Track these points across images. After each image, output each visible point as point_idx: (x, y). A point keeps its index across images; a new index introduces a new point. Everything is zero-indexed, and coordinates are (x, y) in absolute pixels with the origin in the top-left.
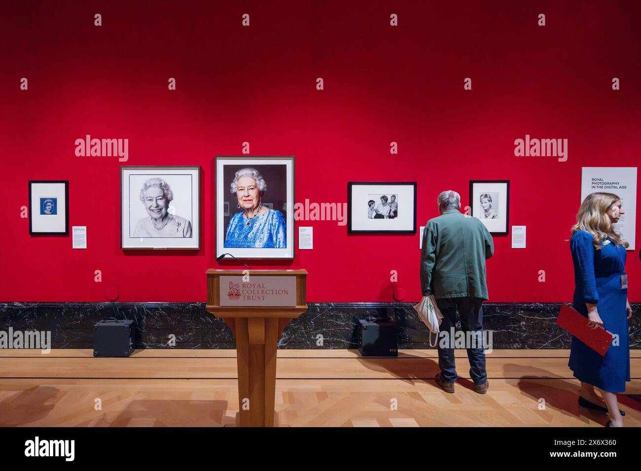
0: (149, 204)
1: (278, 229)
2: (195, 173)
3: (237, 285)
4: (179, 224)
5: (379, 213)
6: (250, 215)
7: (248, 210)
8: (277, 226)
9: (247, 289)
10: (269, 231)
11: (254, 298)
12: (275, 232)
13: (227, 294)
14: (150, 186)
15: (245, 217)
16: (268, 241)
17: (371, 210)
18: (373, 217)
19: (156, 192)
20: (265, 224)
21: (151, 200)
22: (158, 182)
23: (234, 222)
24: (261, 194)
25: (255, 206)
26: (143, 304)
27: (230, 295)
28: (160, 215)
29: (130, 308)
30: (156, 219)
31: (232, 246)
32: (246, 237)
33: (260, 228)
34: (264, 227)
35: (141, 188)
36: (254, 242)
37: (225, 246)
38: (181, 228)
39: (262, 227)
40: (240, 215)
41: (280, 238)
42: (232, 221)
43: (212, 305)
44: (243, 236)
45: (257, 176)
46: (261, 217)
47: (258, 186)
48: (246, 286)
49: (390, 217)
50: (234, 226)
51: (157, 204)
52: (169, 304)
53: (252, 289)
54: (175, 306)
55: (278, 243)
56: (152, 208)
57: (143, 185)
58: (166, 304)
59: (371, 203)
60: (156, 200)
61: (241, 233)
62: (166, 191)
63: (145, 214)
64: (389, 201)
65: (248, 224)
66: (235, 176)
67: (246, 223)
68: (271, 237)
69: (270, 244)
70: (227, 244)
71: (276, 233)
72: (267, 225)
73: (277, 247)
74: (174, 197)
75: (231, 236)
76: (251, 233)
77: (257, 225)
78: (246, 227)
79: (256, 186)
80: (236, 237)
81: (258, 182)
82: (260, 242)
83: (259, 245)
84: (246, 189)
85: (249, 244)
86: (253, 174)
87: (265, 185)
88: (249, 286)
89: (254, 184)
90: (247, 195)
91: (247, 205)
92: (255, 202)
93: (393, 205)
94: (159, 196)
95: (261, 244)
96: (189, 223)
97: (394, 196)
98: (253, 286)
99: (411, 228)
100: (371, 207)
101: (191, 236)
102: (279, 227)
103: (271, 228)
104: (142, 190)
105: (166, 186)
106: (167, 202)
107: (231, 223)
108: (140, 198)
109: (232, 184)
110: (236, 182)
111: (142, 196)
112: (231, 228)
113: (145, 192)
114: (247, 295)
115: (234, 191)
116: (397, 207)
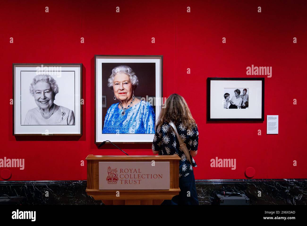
0: (38, 96)
1: (148, 118)
2: (77, 70)
3: (115, 170)
4: (63, 114)
5: (233, 104)
6: (125, 106)
7: (123, 101)
8: (147, 115)
9: (124, 174)
10: (140, 120)
11: (131, 182)
12: (145, 120)
13: (106, 179)
14: (39, 81)
15: (120, 107)
16: (139, 128)
17: (227, 101)
18: (228, 107)
19: (43, 86)
20: (137, 113)
21: (39, 93)
22: (46, 78)
23: (111, 111)
24: (134, 88)
25: (128, 98)
26: (32, 182)
27: (108, 180)
28: (47, 106)
29: (21, 186)
30: (44, 110)
31: (109, 132)
32: (121, 124)
33: (133, 117)
34: (136, 116)
35: (31, 83)
36: (128, 129)
37: (103, 132)
38: (65, 117)
39: (134, 116)
40: (115, 106)
41: (150, 126)
42: (109, 111)
43: (92, 188)
44: (118, 124)
45: (131, 73)
46: (134, 107)
47: (131, 81)
48: (123, 171)
49: (242, 107)
50: (111, 115)
51: (45, 96)
52: (55, 182)
53: (129, 173)
54: (60, 184)
55: (148, 129)
56: (40, 100)
57: (32, 80)
58: (52, 182)
59: (226, 95)
60: (44, 93)
61: (117, 121)
62: (52, 86)
63: (35, 105)
64: (242, 94)
65: (123, 113)
66: (111, 73)
67: (121, 113)
68: (142, 124)
69: (141, 130)
70: (104, 131)
71: (147, 121)
72: (139, 114)
73: (148, 133)
74: (60, 90)
75: (109, 123)
76: (125, 121)
77: (130, 114)
78: (121, 116)
79: (129, 81)
80: (113, 124)
81: (131, 78)
82: (133, 128)
83: (132, 131)
84: (121, 84)
85: (123, 131)
86: (127, 71)
87: (138, 81)
88: (126, 171)
89: (128, 79)
90: (121, 88)
91: (122, 97)
92: (129, 94)
93: (244, 97)
94: (46, 90)
95: (134, 130)
96: (73, 112)
97: (245, 90)
98: (130, 171)
99: (260, 117)
100: (227, 99)
101: (74, 124)
102: (149, 116)
103: (142, 117)
104: (31, 84)
105: (52, 80)
106: (54, 95)
107: (108, 112)
108: (29, 91)
109: (109, 79)
110: (113, 78)
111: (32, 89)
112: (108, 117)
113: (34, 86)
114: (124, 179)
115: (111, 85)
116: (248, 99)
